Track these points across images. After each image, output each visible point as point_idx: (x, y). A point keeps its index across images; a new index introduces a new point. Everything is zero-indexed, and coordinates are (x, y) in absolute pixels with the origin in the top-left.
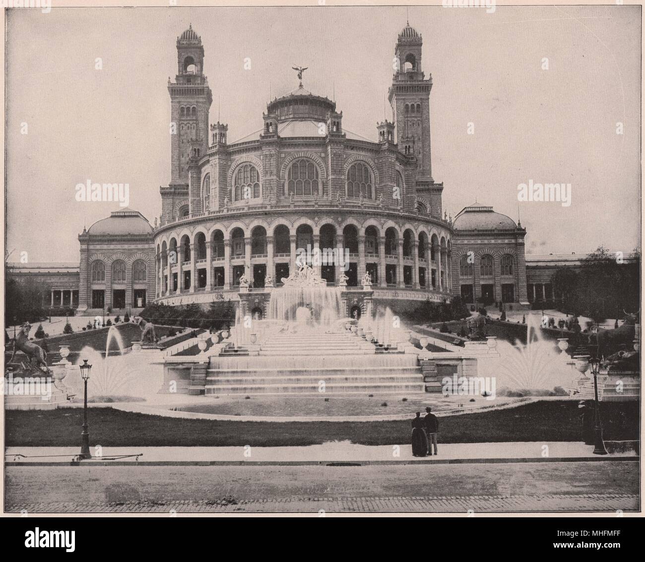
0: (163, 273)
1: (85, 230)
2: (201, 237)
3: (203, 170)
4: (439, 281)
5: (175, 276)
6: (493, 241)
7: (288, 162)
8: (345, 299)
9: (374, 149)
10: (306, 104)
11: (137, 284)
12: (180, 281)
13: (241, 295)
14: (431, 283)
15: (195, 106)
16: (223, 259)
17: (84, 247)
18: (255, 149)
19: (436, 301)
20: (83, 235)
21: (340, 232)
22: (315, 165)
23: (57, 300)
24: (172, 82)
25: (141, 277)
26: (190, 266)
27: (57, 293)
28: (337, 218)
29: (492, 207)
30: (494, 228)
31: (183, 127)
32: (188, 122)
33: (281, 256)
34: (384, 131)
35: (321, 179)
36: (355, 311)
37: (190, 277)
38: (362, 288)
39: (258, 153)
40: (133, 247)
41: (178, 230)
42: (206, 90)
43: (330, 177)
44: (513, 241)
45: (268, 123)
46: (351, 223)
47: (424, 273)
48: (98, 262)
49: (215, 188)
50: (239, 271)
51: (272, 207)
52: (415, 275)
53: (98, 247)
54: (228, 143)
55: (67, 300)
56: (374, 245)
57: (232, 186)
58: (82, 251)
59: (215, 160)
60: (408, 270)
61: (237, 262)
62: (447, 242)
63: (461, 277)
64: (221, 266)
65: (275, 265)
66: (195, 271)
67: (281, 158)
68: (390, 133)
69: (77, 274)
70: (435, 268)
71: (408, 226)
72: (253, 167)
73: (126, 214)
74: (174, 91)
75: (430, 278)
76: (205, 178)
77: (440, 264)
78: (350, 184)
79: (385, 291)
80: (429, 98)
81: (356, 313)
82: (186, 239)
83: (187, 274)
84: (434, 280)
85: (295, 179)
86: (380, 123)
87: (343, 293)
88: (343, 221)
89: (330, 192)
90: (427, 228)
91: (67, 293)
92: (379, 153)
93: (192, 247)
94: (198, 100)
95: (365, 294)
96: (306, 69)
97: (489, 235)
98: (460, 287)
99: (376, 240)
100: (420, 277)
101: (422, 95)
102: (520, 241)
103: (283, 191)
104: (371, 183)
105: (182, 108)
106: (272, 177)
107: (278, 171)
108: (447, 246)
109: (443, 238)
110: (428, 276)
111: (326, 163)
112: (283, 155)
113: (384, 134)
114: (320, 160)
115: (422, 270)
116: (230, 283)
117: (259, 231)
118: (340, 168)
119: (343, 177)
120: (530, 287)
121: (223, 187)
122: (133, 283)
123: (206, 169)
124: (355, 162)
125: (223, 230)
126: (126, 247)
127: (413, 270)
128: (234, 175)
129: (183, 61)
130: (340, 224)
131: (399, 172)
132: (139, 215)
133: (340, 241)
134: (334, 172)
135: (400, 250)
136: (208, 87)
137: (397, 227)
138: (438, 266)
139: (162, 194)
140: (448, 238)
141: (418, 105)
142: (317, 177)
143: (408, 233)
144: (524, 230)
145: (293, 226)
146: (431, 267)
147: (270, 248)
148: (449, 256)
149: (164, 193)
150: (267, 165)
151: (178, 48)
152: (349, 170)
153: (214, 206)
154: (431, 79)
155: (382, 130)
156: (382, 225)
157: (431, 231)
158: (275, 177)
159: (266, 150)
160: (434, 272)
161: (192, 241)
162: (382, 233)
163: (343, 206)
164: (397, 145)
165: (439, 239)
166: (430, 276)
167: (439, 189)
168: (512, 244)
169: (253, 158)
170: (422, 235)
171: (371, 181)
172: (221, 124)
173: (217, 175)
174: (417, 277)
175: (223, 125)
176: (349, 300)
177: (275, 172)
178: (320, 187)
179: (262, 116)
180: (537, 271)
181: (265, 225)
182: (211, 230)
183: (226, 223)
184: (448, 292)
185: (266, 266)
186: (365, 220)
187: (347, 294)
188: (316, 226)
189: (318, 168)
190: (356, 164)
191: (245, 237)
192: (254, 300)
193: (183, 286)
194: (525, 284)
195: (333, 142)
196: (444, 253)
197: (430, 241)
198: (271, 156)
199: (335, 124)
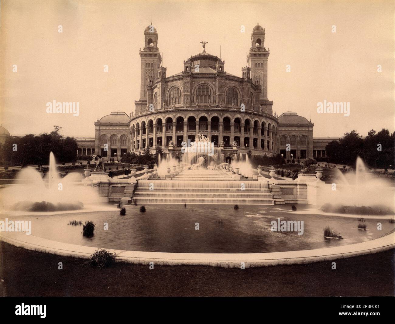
0: (133, 140)
1: (98, 120)
2: (151, 122)
3: (154, 90)
4: (271, 146)
5: (138, 141)
6: (297, 129)
7: (196, 86)
8: (223, 154)
9: (240, 81)
10: (207, 59)
11: (123, 146)
12: (141, 144)
13: (169, 150)
14: (267, 147)
15: (152, 62)
16: (162, 133)
17: (98, 128)
18: (180, 79)
19: (269, 156)
20: (97, 123)
21: (221, 120)
22: (210, 87)
23: (84, 153)
24: (142, 51)
25: (124, 143)
26: (146, 137)
27: (84, 150)
28: (220, 114)
29: (297, 113)
30: (298, 123)
31: (146, 73)
32: (149, 70)
33: (191, 132)
34: (245, 72)
35: (213, 95)
36: (228, 159)
37: (145, 142)
38: (232, 148)
39: (181, 81)
40: (121, 128)
41: (140, 119)
42: (158, 55)
43: (217, 94)
44: (307, 129)
45: (186, 66)
46: (227, 116)
47: (263, 142)
48: (104, 135)
49: (159, 99)
50: (169, 138)
51: (187, 107)
52: (259, 143)
53: (104, 128)
54: (167, 77)
55: (89, 153)
56: (238, 128)
57: (168, 98)
58: (96, 130)
59: (159, 85)
60: (255, 140)
61: (169, 134)
62: (275, 128)
63: (280, 146)
64: (161, 136)
65: (188, 136)
66: (148, 139)
67: (193, 84)
68: (248, 73)
69: (94, 141)
70: (269, 140)
71: (256, 119)
72: (179, 89)
73: (118, 113)
74: (143, 55)
75: (267, 145)
76: (155, 95)
77: (272, 138)
78: (227, 97)
79: (244, 150)
80: (267, 60)
81: (228, 160)
82: (144, 123)
83: (144, 140)
84: (268, 146)
85: (200, 95)
86: (243, 68)
87: (222, 150)
88: (223, 114)
89: (217, 101)
90: (266, 120)
91: (89, 150)
92: (243, 83)
93: (146, 127)
94: (154, 60)
95: (234, 151)
96: (207, 43)
97: (295, 126)
98: (280, 151)
99: (240, 125)
100: (262, 144)
101: (264, 59)
102: (311, 129)
103: (194, 100)
104: (238, 97)
105: (147, 63)
106: (188, 93)
107: (191, 90)
108: (275, 130)
109: (273, 125)
110: (266, 144)
111: (215, 87)
112: (194, 83)
113: (245, 73)
114: (212, 85)
115: (263, 141)
116: (165, 145)
117: (180, 120)
118: (222, 89)
119: (224, 94)
120: (314, 151)
121: (163, 98)
122: (120, 146)
123: (156, 90)
124: (230, 87)
125: (162, 119)
126: (118, 128)
127: (258, 140)
128: (169, 93)
129: (147, 41)
130: (221, 116)
131: (252, 93)
132: (124, 114)
133: (221, 125)
134: (219, 91)
135: (252, 130)
136: (159, 53)
137: (251, 119)
138: (271, 139)
139: (136, 104)
140: (276, 126)
141: (262, 64)
142: (211, 94)
143: (256, 122)
144: (313, 124)
145: (197, 117)
146: (267, 140)
147: (185, 128)
148: (276, 135)
149: (137, 103)
150: (186, 87)
151: (145, 34)
152: (227, 91)
153: (159, 107)
154: (269, 51)
155: (244, 72)
156: (243, 118)
157: (268, 122)
158: (189, 93)
159: (185, 80)
160: (268, 142)
161: (146, 124)
162: (243, 122)
163: (223, 108)
164: (252, 79)
165: (272, 126)
166: (267, 144)
167: (271, 104)
168: (306, 131)
169: (179, 84)
170: (263, 124)
171: (238, 96)
172: (163, 67)
173: (160, 92)
174: (260, 144)
175: (164, 67)
176: (225, 154)
177: (189, 91)
178: (212, 98)
179: (183, 62)
180: (318, 144)
181: (183, 116)
182: (156, 119)
183: (164, 115)
184: (275, 152)
185: (183, 137)
186: (234, 115)
187: (224, 151)
188: (209, 117)
189: (211, 89)
190: (230, 88)
191: (173, 122)
192: (176, 153)
193: (142, 146)
194: (312, 150)
195: (219, 76)
196: (273, 133)
197: (267, 127)
198: (188, 82)
199: (220, 67)
